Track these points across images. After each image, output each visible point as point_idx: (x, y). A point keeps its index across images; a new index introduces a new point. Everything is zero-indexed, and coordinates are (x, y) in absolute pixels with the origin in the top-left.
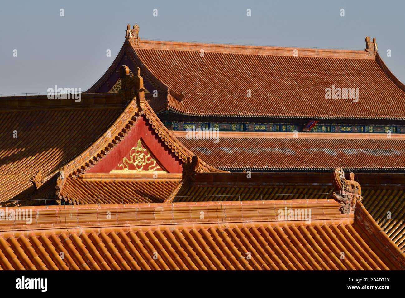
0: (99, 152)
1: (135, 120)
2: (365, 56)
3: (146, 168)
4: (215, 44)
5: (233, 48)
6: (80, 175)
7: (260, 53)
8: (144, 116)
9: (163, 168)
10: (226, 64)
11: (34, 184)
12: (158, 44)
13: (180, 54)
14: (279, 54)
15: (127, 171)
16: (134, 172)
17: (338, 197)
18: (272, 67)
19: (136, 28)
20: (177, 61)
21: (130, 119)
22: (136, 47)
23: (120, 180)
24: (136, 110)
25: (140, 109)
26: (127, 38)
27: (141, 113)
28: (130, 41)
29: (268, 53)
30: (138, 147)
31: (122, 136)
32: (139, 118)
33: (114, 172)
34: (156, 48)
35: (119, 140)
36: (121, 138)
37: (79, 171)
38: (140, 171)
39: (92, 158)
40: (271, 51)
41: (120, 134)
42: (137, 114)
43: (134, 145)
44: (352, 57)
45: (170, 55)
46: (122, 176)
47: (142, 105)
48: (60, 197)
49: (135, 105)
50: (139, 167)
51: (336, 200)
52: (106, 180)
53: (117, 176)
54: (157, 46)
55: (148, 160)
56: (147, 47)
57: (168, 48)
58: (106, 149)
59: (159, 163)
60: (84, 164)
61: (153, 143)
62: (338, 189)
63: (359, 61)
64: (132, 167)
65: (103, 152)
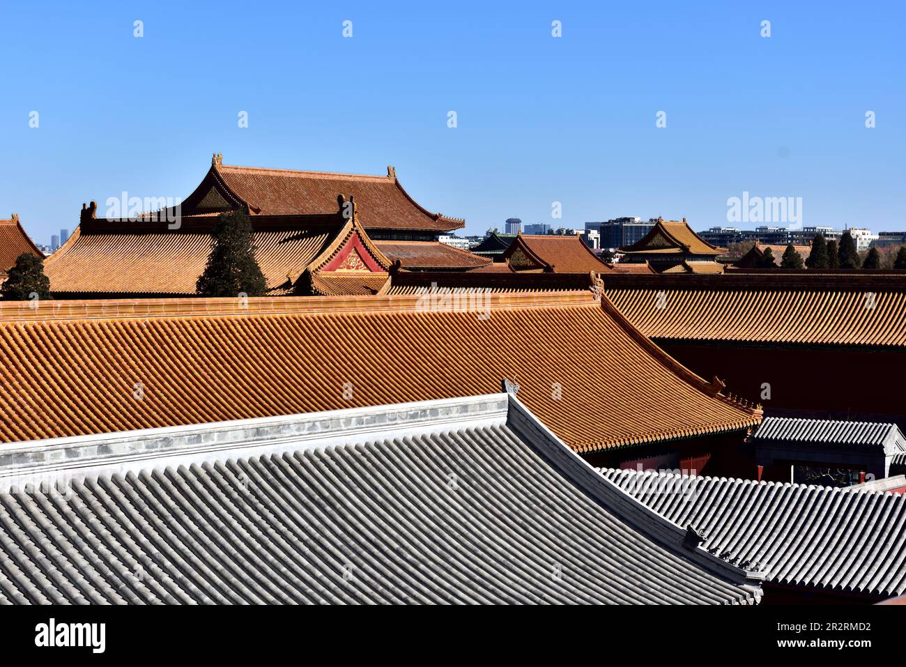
0: (329, 256)
1: (351, 233)
2: (388, 181)
3: (357, 268)
4: (278, 170)
5: (292, 172)
6: (317, 272)
7: (312, 177)
8: (357, 231)
9: (368, 268)
10: (287, 185)
11: (289, 278)
12: (236, 168)
13: (253, 177)
14: (326, 177)
15: (345, 270)
16: (350, 271)
17: (592, 289)
18: (322, 188)
19: (220, 156)
20: (251, 182)
21: (348, 233)
22: (220, 171)
23: (342, 277)
24: (352, 226)
25: (354, 226)
26: (213, 164)
27: (355, 229)
28: (216, 166)
29: (318, 177)
30: (353, 253)
31: (343, 245)
32: (354, 232)
33: (338, 271)
34: (235, 171)
35: (341, 247)
36: (343, 247)
37: (316, 270)
38: (353, 271)
39: (324, 261)
40: (320, 176)
41: (342, 244)
42: (352, 230)
43: (350, 252)
44: (378, 181)
45: (245, 177)
46: (344, 274)
47: (356, 223)
48: (314, 289)
49: (352, 223)
50: (353, 267)
51: (592, 291)
52: (334, 277)
53: (340, 274)
54: (236, 170)
55: (359, 262)
56: (228, 171)
57: (244, 172)
58: (333, 254)
59: (365, 265)
60: (319, 265)
61: (362, 250)
62: (592, 285)
63: (384, 184)
64: (349, 268)
65: (331, 257)
